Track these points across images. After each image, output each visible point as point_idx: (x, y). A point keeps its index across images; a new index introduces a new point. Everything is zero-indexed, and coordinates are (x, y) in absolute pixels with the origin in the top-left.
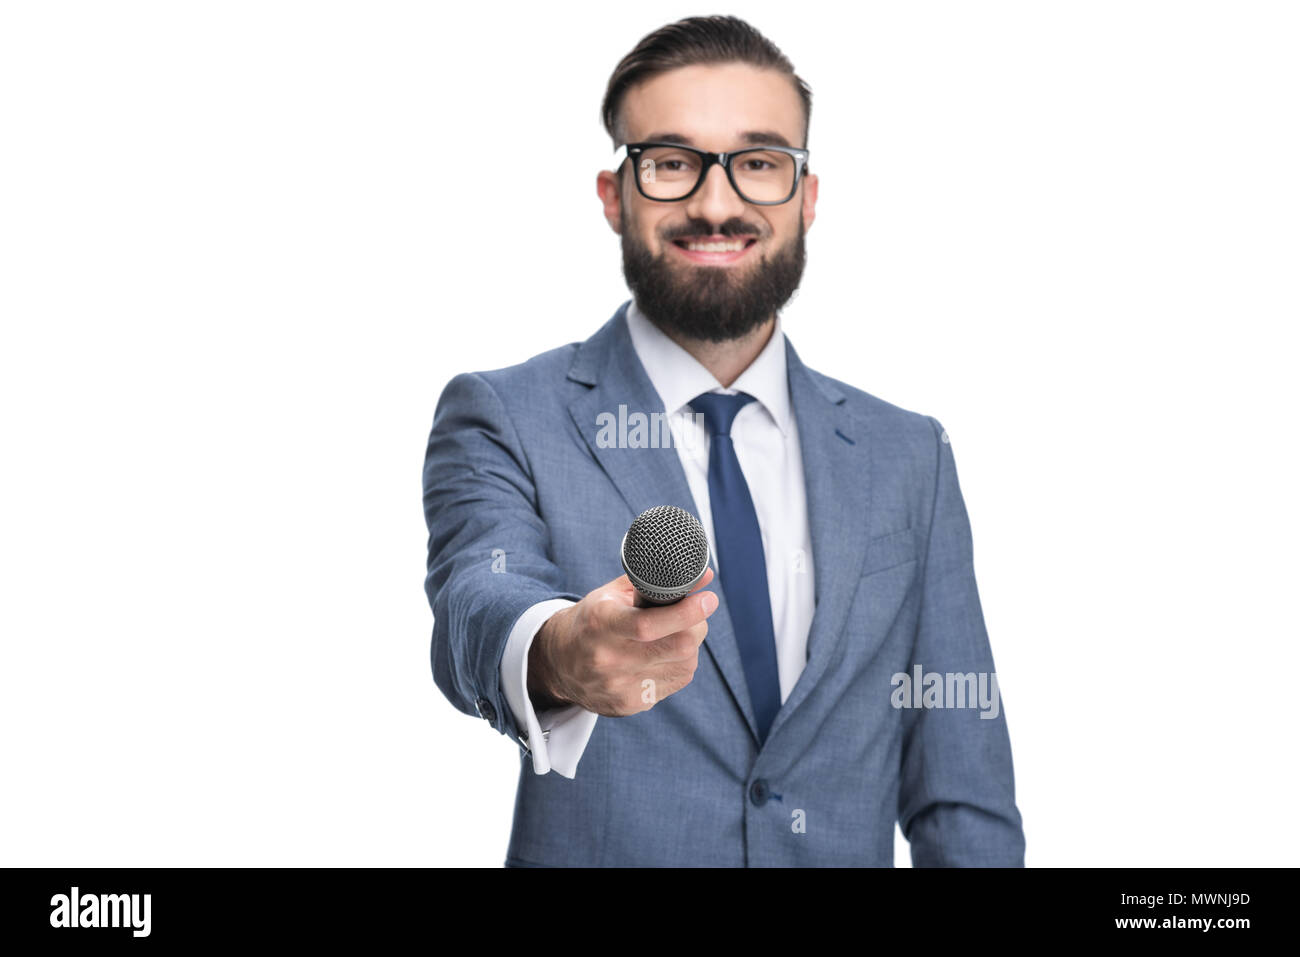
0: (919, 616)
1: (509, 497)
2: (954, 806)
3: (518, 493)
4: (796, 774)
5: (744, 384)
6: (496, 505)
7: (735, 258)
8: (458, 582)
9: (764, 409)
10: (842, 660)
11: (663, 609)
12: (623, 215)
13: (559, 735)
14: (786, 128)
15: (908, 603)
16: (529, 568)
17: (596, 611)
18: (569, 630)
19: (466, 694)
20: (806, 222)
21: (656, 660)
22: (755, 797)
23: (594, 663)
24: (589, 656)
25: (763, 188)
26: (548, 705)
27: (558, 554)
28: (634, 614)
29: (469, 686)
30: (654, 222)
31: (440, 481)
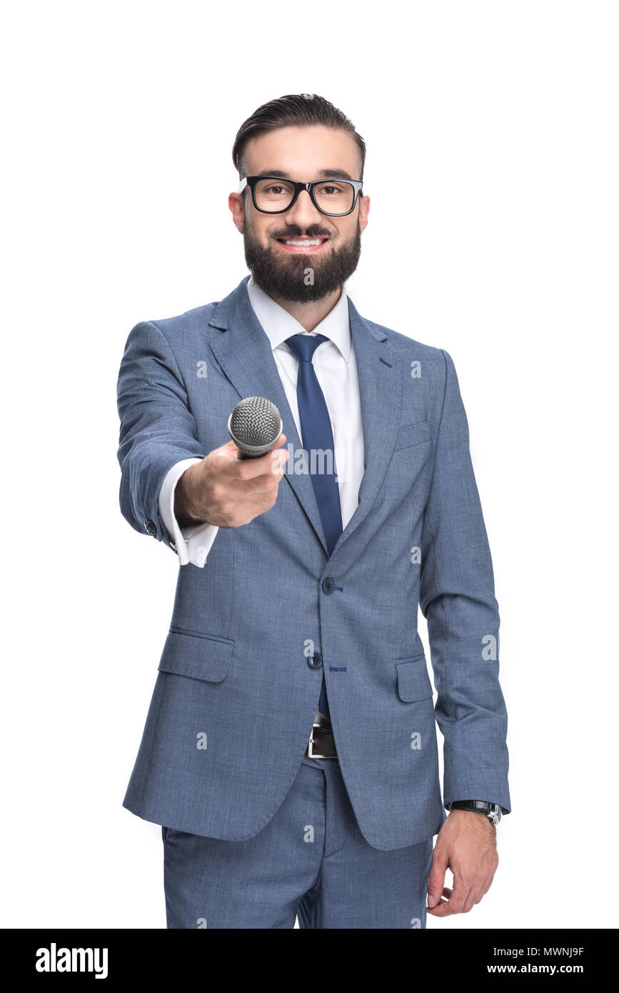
0: (433, 477)
1: (170, 399)
2: (455, 596)
3: (176, 397)
4: (352, 575)
5: (321, 330)
6: (162, 404)
7: (316, 249)
8: (135, 452)
9: (334, 345)
10: (382, 503)
11: (256, 460)
12: (245, 222)
13: (194, 541)
14: (349, 168)
15: (425, 468)
16: (180, 442)
17: (215, 463)
18: (198, 475)
19: (139, 518)
20: (361, 227)
21: (251, 492)
22: (325, 589)
23: (213, 494)
24: (211, 490)
25: (334, 205)
26: (187, 523)
27: (201, 436)
28: (237, 464)
29: (140, 513)
30: (266, 227)
31: (127, 389)
